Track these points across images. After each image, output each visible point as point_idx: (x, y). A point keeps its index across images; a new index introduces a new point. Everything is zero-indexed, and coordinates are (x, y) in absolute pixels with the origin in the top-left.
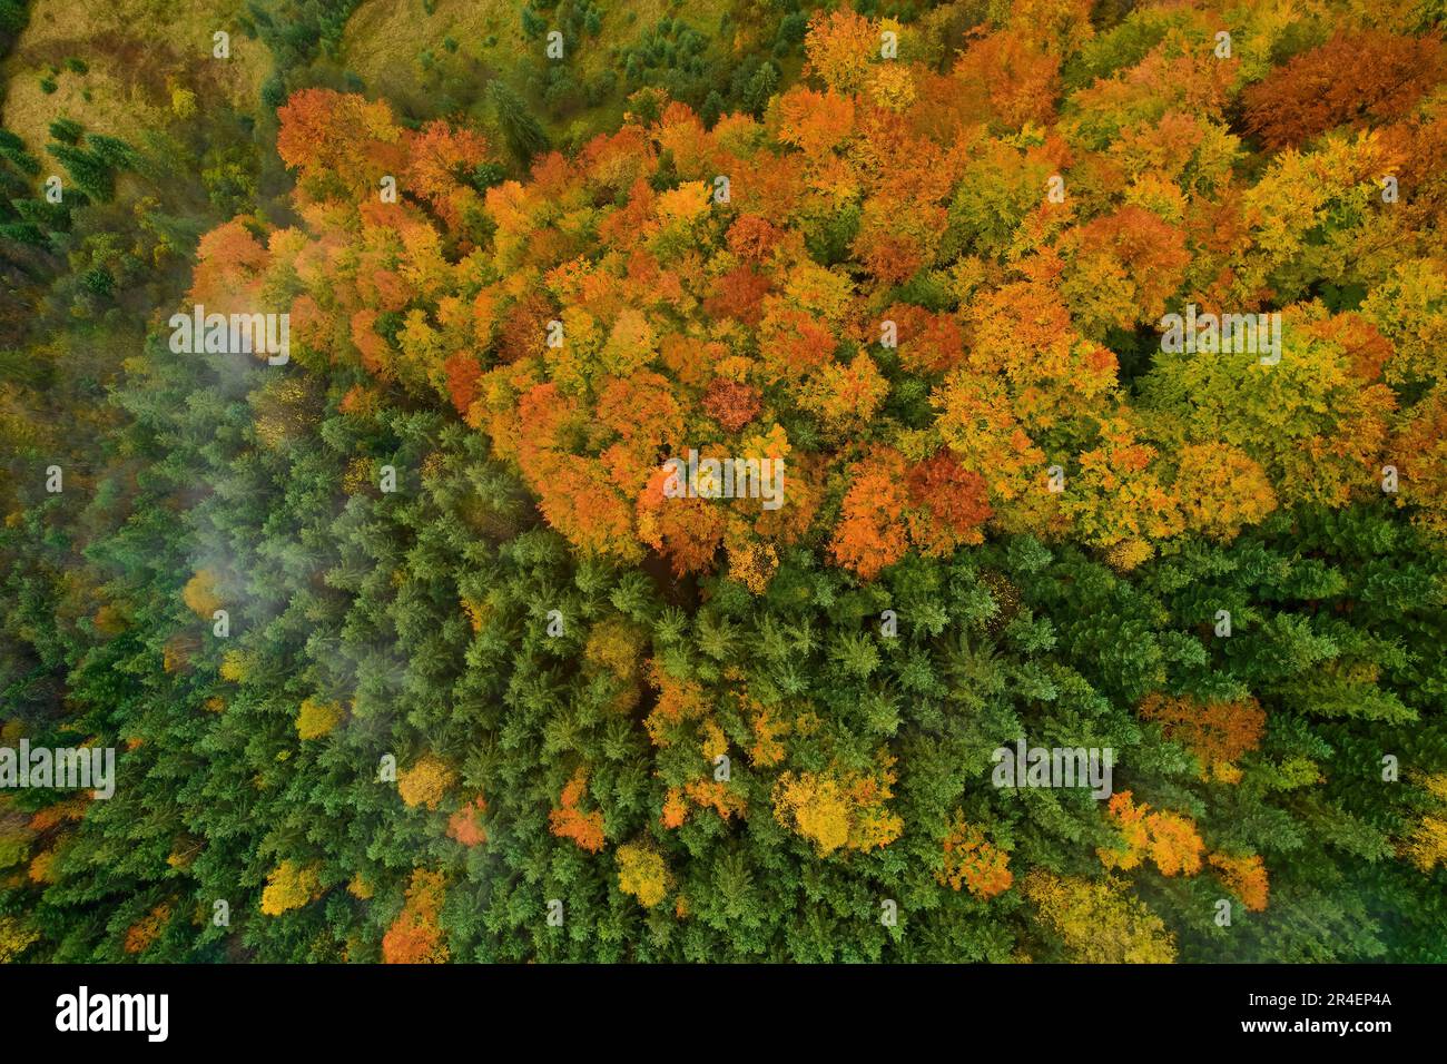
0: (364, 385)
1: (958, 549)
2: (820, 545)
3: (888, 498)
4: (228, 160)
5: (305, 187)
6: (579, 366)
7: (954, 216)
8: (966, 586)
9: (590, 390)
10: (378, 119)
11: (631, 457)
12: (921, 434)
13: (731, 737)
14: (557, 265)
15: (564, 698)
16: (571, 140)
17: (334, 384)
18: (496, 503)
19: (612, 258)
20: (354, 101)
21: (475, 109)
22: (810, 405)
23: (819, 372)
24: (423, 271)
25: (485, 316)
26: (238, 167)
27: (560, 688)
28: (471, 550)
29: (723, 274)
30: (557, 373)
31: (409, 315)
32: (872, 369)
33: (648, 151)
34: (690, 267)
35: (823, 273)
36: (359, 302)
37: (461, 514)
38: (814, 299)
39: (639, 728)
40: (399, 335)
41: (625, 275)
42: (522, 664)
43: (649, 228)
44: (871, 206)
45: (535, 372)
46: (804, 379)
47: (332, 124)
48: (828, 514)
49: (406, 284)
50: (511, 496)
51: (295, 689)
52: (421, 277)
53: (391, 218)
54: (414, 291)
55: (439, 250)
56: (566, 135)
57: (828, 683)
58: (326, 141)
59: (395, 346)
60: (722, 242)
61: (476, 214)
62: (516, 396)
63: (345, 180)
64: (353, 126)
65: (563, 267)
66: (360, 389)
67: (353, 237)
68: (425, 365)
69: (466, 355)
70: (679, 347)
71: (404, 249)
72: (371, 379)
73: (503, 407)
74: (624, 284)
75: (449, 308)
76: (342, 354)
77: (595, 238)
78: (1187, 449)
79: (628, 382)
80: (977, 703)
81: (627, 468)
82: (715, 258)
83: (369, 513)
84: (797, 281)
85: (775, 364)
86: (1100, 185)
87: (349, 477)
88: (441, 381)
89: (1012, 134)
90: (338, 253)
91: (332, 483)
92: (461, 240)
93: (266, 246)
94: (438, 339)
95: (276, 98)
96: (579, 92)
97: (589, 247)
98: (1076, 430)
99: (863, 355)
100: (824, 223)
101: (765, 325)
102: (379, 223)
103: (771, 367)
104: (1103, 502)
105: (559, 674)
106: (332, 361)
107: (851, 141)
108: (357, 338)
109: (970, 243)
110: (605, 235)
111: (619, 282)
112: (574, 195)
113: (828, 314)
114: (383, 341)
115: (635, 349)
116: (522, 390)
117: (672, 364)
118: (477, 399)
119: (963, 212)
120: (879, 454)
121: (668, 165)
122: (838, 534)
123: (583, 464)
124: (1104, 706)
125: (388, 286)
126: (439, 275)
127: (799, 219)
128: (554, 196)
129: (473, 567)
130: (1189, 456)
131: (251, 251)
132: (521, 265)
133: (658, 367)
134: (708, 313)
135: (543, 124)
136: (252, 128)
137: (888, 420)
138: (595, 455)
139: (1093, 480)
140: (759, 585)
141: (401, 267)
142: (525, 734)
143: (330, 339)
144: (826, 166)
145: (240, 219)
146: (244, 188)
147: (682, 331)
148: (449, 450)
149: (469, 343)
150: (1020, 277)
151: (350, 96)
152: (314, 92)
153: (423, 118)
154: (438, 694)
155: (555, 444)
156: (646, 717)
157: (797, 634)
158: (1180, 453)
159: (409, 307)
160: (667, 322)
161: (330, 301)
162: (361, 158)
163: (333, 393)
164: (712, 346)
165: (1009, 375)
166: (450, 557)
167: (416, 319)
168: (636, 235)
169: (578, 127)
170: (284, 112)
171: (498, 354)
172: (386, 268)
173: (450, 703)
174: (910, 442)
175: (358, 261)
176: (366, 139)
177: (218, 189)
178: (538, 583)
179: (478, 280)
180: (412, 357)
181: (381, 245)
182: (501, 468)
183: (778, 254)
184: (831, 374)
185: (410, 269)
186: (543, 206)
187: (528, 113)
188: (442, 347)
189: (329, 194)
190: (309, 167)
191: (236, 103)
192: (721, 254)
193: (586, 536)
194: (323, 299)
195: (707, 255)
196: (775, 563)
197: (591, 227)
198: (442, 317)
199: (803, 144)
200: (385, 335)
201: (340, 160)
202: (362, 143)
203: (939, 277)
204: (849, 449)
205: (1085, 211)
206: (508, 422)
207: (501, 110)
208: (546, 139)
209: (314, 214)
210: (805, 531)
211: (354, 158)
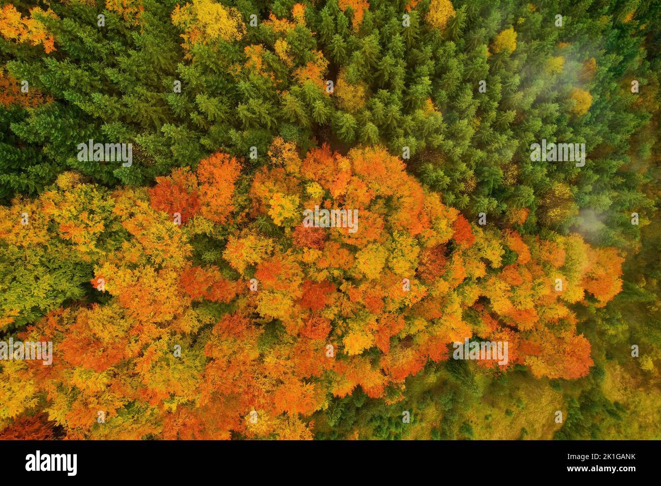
0: (519, 225)
1: (169, 173)
2: (249, 168)
3: (210, 194)
4: (616, 336)
5: (570, 325)
6: (399, 245)
7: (204, 354)
8: (159, 152)
9: (392, 235)
10: (539, 368)
11: (358, 197)
12: (198, 231)
13: (274, 54)
14: (423, 300)
15: (374, 69)
16: (435, 372)
17: (535, 225)
18: (431, 166)
19: (393, 307)
20: (553, 374)
21: (490, 381)
22: (266, 241)
23: (262, 258)
24: (497, 288)
25: (458, 268)
26: (610, 333)
27: (377, 74)
28: (439, 140)
29: (328, 306)
30: (410, 240)
31: (500, 264)
32: (234, 263)
33: (388, 369)
34: (348, 308)
35: (275, 314)
36: (528, 267)
37: (449, 160)
38: (274, 298)
39: (331, 59)
40: (504, 252)
41: (384, 299)
42: (399, 82)
43: (375, 327)
44: (254, 354)
45: (423, 240)
46: (273, 254)
47: (563, 361)
48: (245, 183)
49: (505, 280)
50: (424, 172)
51: (521, 56)
52: (498, 285)
53: (520, 315)
54: (500, 278)
55: (492, 302)
56: (439, 374)
57: (228, 92)
58: (564, 352)
59: (505, 247)
60: (333, 323)
61: (475, 324)
62: (432, 225)
63: (550, 333)
64: (550, 361)
65: (420, 299)
66: (520, 222)
67: (539, 302)
68: (487, 239)
69: (464, 245)
70: (343, 261)
71: (509, 298)
72: (514, 228)
73: (437, 219)
74: (384, 294)
75: (479, 271)
76: (533, 239)
77: (406, 318)
78: (42, 240)
79: (368, 239)
80: (140, 89)
81: (359, 191)
82: (335, 315)
83: (500, 154)
84: (286, 307)
85: (289, 261)
86: (123, 381)
87: (516, 173)
88: (476, 231)
89: (182, 404)
90: (544, 291)
91: (524, 167)
92: (483, 311)
93: (585, 291)
94: (482, 254)
95: (596, 372)
96: (435, 398)
97: (407, 312)
98: (110, 243)
99: (241, 271)
100: (280, 342)
101: (299, 281)
102: (526, 311)
103: (291, 258)
104: (89, 207)
105: (380, 82)
106: (538, 236)
107: (274, 389)
108: (526, 247)
109: (195, 341)
110: (400, 319)
111: (386, 295)
112: (422, 339)
113: (267, 292)
114: (512, 249)
115: (367, 256)
116: (429, 230)
117: (345, 252)
118: (454, 222)
119: (197, 356)
120: (220, 218)
121: (374, 363)
122: (238, 173)
123: (384, 190)
124: (67, 95)
125: (514, 277)
126: (489, 288)
127: (292, 342)
128: (433, 338)
129: (437, 131)
130: (43, 237)
131: (593, 288)
132: (443, 297)
133: (353, 249)
134: (333, 283)
135: (451, 378)
136: (607, 355)
137: (220, 238)
138: (379, 197)
139: (97, 218)
140: (278, 141)
141: (509, 289)
142: (390, 45)
143: (541, 247)
144: (285, 373)
145: (602, 304)
146: (604, 323)
147: (345, 272)
148: (463, 193)
149: (464, 253)
150: (160, 325)
151: (556, 377)
152: (576, 376)
153: (516, 372)
154: (442, 60)
155: (402, 200)
156: (328, 65)
157: (245, 112)
158: (47, 238)
159: (501, 269)
160: (353, 274)
161: (545, 266)
162: (543, 345)
163: (534, 219)
164: (326, 265)
165: (153, 269)
166: (452, 135)
167: (496, 263)
168: (383, 322)
169: (432, 379)
170: (591, 363)
171: (448, 249)
172: (517, 286)
173: (434, 57)
174: (203, 226)
175: (533, 289)
176: (543, 356)
177: (618, 320)
178: (400, 127)
179: (467, 288)
180: (494, 242)
181: (522, 299)
182: (433, 187)
183: (299, 320)
184: (255, 257)
185: (505, 288)
186: (438, 331)
187: (459, 382)
188: (479, 250)
189: (557, 324)
190: (571, 336)
191: (618, 367)
192: (332, 317)
193: (377, 155)
194: (548, 266)
195: (340, 316)
196: (270, 153)
197: (410, 324)
198: (482, 266)
199: (299, 383)
200: (511, 252)
201: (555, 342)
202: (545, 352)
203: (207, 320)
204: (239, 219)
205: (131, 366)
206: (433, 211)
207: (473, 381)
208: (449, 371)
209: (562, 312)
210: (258, 173)
211: (548, 345)
